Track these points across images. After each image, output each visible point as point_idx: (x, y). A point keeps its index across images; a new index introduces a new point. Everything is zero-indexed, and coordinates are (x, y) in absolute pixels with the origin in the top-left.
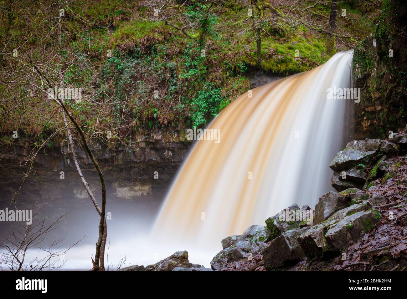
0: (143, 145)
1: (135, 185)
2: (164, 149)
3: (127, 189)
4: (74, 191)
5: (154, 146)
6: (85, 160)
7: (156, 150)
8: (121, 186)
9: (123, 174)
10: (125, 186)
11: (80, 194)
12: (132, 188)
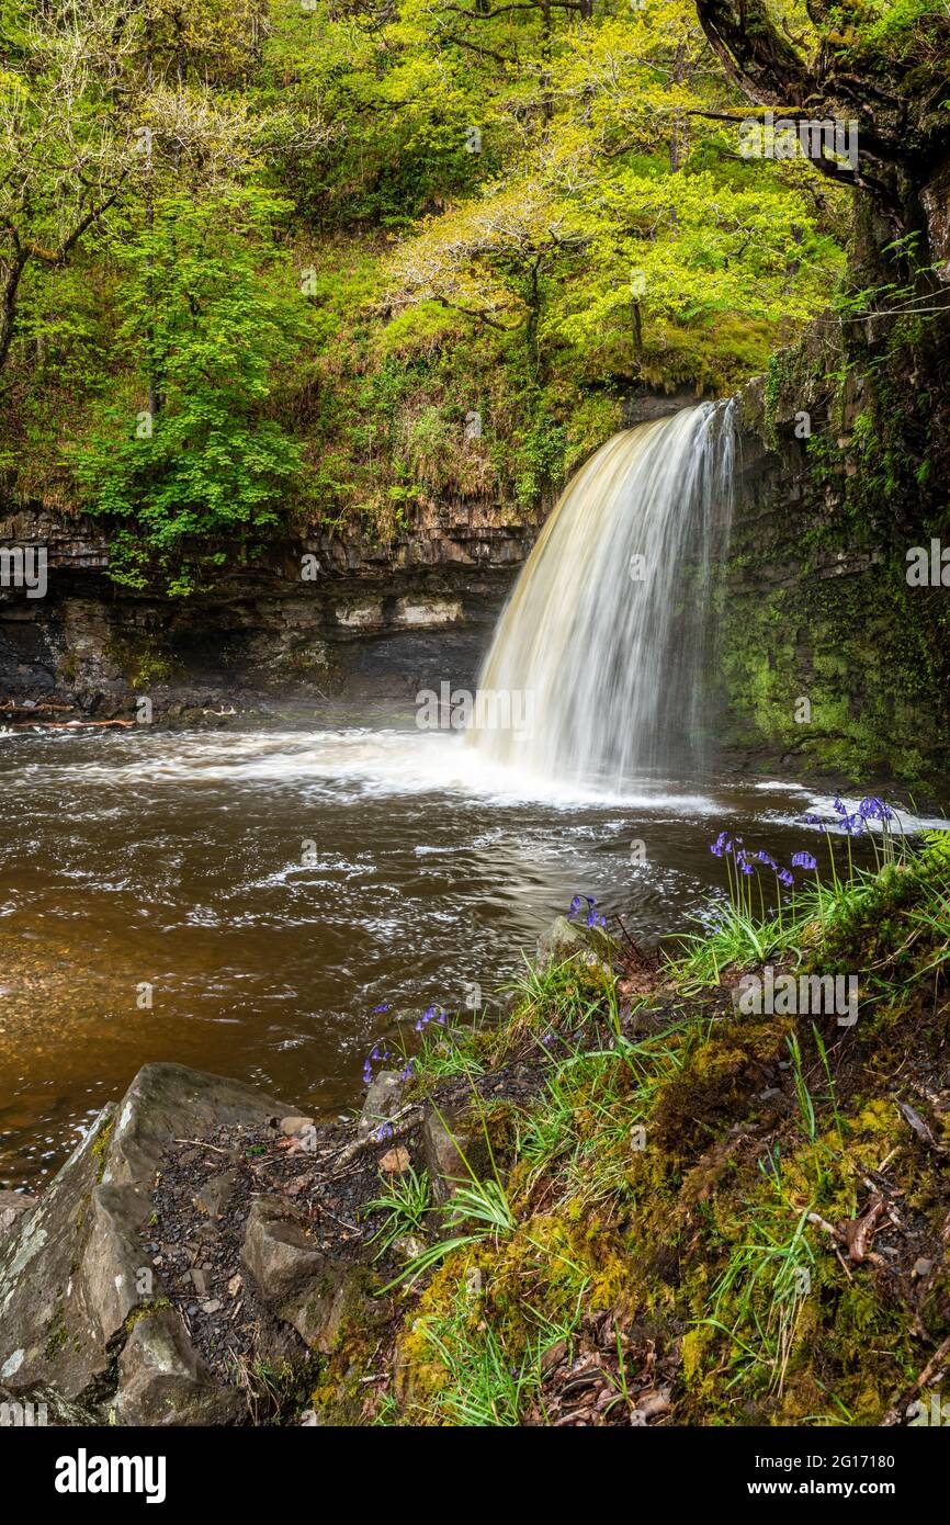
0: (436, 534)
1: (436, 603)
2: (475, 540)
3: (423, 608)
4: (337, 614)
5: (460, 536)
6: (343, 563)
7: (462, 542)
8: (413, 605)
9: (413, 584)
10: (419, 604)
11: (347, 618)
12: (431, 608)
